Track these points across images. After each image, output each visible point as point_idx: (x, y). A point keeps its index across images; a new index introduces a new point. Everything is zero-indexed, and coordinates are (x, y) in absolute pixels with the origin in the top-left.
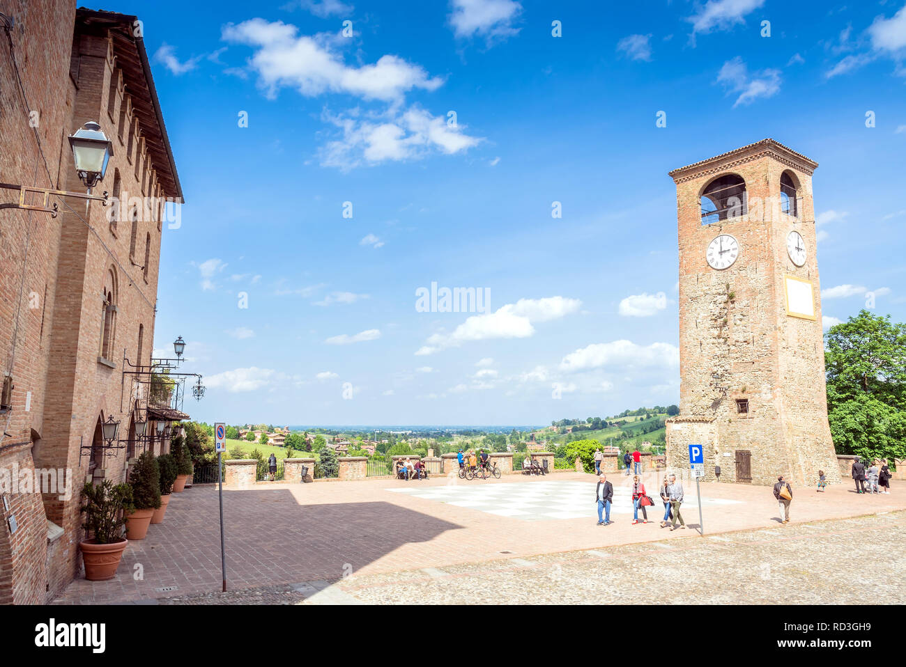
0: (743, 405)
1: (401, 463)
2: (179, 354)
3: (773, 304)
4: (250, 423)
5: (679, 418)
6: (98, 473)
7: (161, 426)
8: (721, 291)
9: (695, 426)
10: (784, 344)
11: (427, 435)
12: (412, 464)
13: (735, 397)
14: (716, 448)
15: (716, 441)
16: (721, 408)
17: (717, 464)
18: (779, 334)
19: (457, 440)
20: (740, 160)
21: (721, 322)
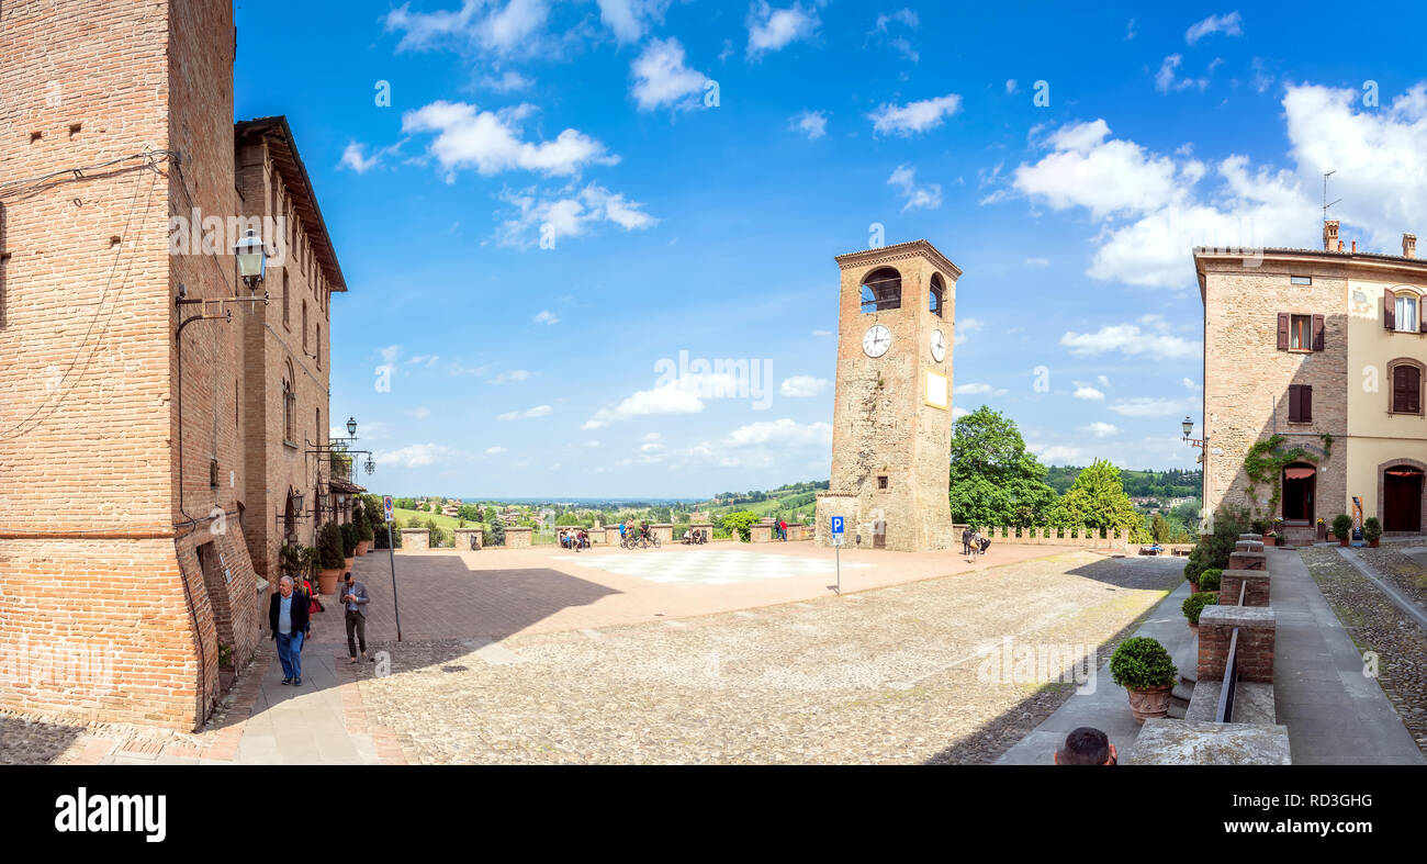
0: (883, 481)
1: (565, 533)
2: (352, 433)
3: (915, 393)
4: (425, 495)
5: (829, 492)
6: (292, 538)
7: (341, 499)
8: (873, 378)
9: (842, 499)
10: (920, 429)
11: (594, 507)
12: (575, 534)
13: (877, 474)
14: (858, 520)
15: (859, 513)
16: (865, 484)
17: (859, 533)
18: (917, 421)
19: (623, 512)
20: (899, 255)
21: (871, 406)
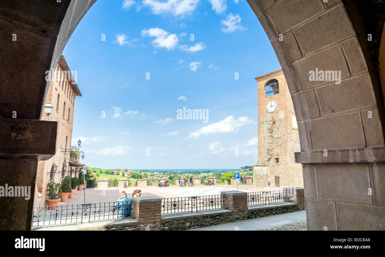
0: (277, 160)
1: (160, 181)
2: (79, 145)
3: (287, 125)
4: (118, 168)
5: (257, 165)
6: (52, 181)
7: (73, 168)
8: (271, 120)
9: (262, 167)
10: (291, 139)
12: (163, 181)
13: (275, 157)
14: (269, 175)
15: (269, 173)
16: (271, 161)
17: (269, 181)
18: (289, 135)
20: (277, 74)
21: (271, 131)
